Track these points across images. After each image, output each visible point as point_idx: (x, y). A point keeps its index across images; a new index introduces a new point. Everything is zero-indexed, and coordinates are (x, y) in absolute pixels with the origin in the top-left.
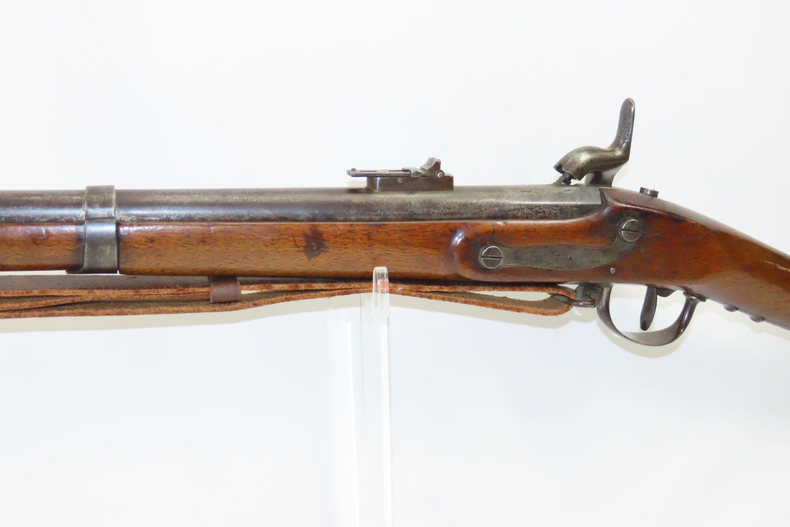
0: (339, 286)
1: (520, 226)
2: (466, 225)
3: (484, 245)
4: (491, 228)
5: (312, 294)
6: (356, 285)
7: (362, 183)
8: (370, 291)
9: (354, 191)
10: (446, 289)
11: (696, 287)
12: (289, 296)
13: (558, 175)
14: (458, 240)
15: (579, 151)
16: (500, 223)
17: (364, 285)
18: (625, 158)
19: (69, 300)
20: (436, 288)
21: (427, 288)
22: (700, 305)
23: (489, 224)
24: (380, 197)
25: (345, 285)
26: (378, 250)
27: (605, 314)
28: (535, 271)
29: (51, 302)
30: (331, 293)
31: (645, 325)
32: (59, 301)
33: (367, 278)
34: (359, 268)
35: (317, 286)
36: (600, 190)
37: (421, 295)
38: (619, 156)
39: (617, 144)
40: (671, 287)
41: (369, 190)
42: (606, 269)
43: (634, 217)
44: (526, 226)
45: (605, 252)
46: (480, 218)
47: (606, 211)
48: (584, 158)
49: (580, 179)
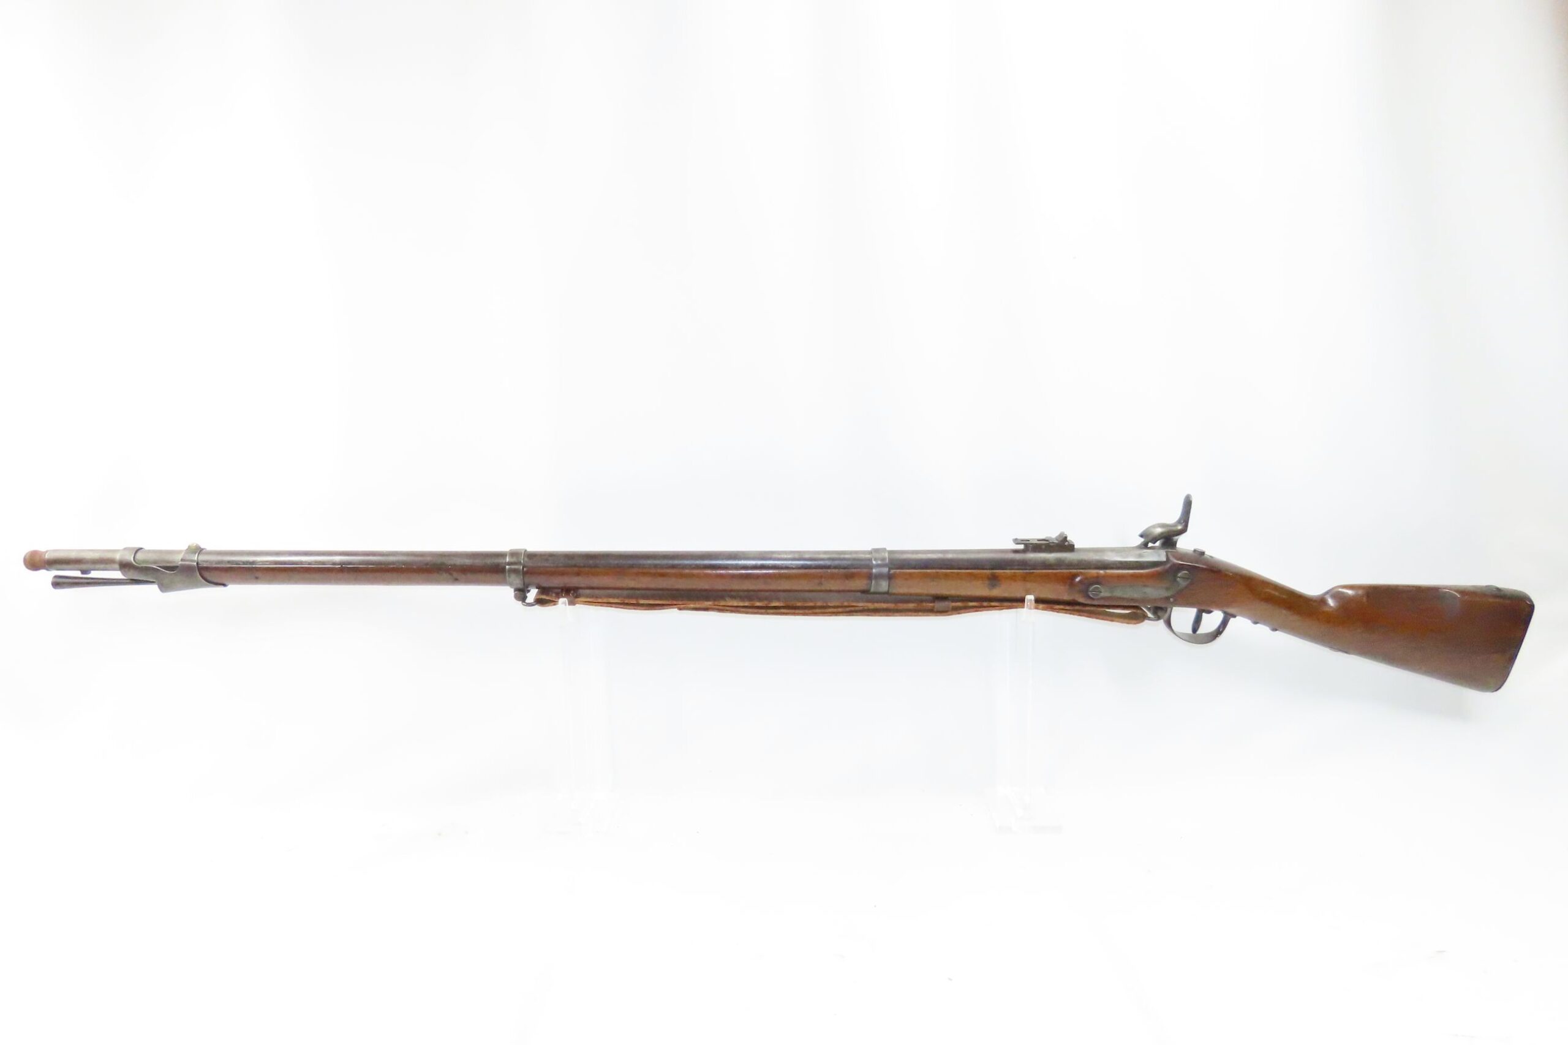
0: (1006, 604)
1: (1113, 574)
2: (1081, 573)
3: (1092, 584)
4: (1096, 575)
5: (991, 608)
6: (1014, 604)
7: (1021, 547)
8: (1023, 607)
9: (1016, 551)
10: (1068, 608)
11: (1231, 610)
12: (978, 609)
13: (1142, 540)
14: (1078, 579)
15: (1154, 527)
16: (1102, 572)
17: (1020, 604)
18: (1184, 531)
19: (861, 608)
20: (1062, 607)
21: (1058, 607)
22: (1232, 620)
23: (1094, 572)
24: (1032, 556)
25: (1009, 604)
26: (1029, 585)
27: (1168, 623)
28: (1123, 599)
29: (853, 609)
30: (1001, 608)
31: (1195, 630)
32: (857, 608)
33: (1022, 601)
34: (1018, 595)
35: (993, 604)
36: (1166, 552)
37: (1053, 610)
38: (1181, 529)
39: (1179, 522)
40: (1212, 610)
41: (1024, 551)
42: (1167, 598)
43: (1187, 570)
44: (1122, 573)
45: (1167, 589)
46: (1090, 568)
47: (1168, 566)
48: (1159, 530)
49: (1154, 543)
